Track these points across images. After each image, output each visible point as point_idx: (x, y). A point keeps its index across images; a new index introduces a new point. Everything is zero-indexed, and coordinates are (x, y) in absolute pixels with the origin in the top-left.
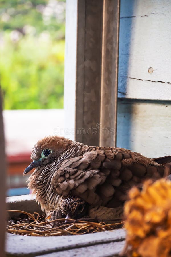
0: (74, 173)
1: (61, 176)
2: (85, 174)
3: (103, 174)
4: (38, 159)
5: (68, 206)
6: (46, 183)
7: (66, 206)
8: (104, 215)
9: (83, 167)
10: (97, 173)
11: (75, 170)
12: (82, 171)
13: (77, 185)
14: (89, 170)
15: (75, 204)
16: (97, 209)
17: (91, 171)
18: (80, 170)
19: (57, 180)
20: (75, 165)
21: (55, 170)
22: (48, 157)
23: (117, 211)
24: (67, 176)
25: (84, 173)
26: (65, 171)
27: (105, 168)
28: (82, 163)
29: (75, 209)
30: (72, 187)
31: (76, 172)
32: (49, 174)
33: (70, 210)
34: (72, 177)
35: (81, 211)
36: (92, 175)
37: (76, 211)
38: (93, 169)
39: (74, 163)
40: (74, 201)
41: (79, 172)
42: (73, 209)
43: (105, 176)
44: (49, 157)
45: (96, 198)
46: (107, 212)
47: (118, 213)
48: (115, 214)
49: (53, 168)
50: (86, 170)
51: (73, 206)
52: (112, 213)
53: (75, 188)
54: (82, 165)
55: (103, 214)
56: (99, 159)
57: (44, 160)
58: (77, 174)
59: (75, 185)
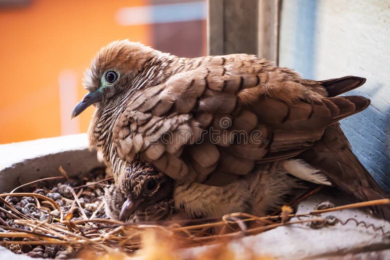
0: (145, 122)
1: (123, 127)
2: (162, 125)
3: (196, 124)
4: (96, 89)
5: (130, 182)
6: (106, 136)
7: (126, 181)
8: (197, 200)
9: (161, 110)
10: (186, 122)
11: (148, 115)
12: (159, 118)
13: (147, 144)
14: (171, 115)
15: (141, 178)
16: (186, 188)
17: (176, 118)
18: (156, 116)
19: (118, 133)
20: (148, 105)
21: (119, 112)
22: (112, 85)
23: (225, 192)
24: (133, 127)
25: (161, 123)
26: (131, 118)
27: (202, 112)
28: (160, 102)
29: (139, 188)
30: (138, 148)
31: (148, 120)
32: (110, 120)
33: (132, 189)
34: (141, 130)
35: (155, 192)
36: (175, 126)
37: (142, 191)
38: (179, 114)
39: (146, 100)
40: (141, 174)
41: (153, 121)
42: (137, 188)
43: (201, 127)
44: (115, 86)
45: (181, 169)
46: (204, 195)
47: (226, 196)
48: (221, 198)
49: (116, 108)
50: (166, 115)
51: (137, 183)
52: (214, 197)
53: (144, 150)
54: (160, 105)
55: (197, 198)
56: (194, 92)
57: (107, 90)
58: (149, 124)
59: (143, 144)
